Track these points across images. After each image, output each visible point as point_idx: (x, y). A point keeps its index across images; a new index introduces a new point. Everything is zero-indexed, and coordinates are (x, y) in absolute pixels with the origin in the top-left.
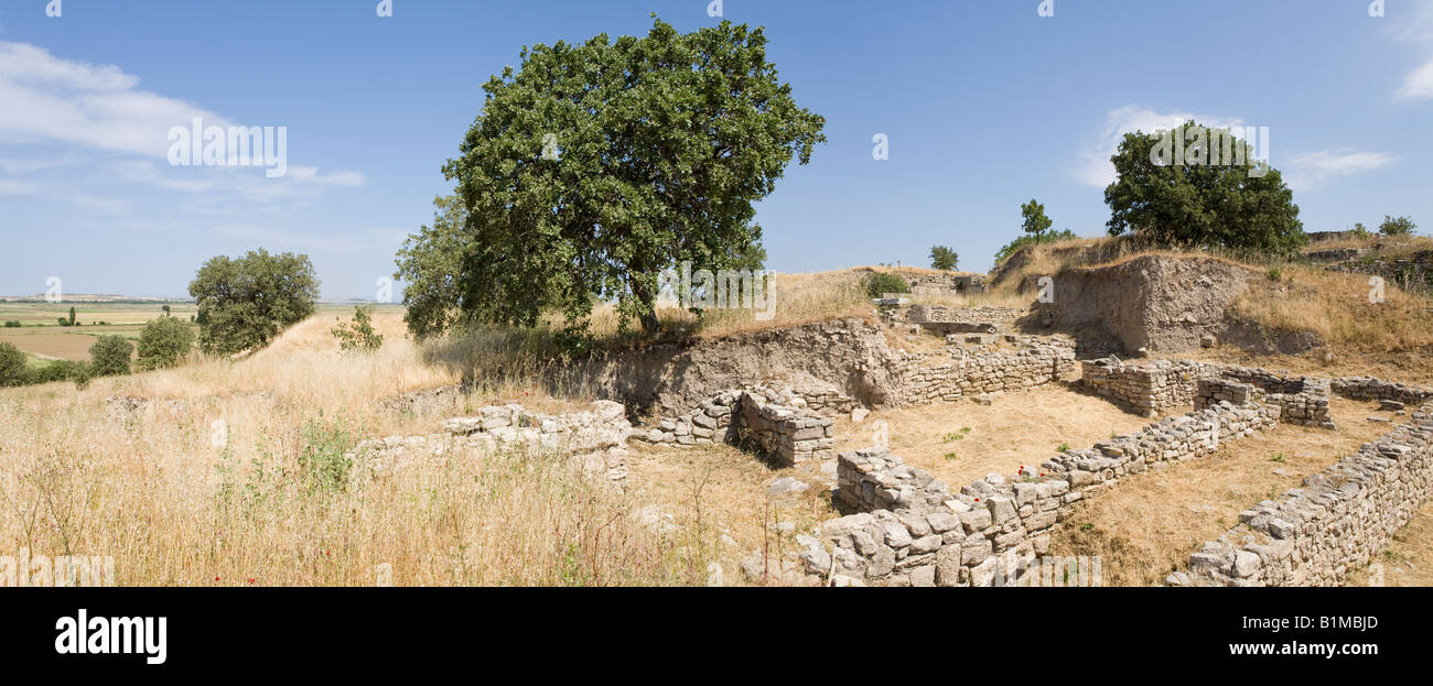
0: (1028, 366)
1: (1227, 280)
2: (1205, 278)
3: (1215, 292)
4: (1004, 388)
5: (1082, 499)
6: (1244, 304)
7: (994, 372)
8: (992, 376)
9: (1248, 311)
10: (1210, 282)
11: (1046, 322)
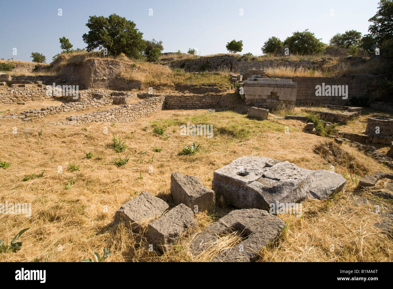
0: (42, 93)
1: (118, 67)
2: (111, 66)
3: (114, 71)
4: (32, 100)
5: (31, 120)
6: (122, 74)
7: (27, 95)
8: (26, 96)
9: (123, 76)
10: (112, 67)
11: (64, 81)
